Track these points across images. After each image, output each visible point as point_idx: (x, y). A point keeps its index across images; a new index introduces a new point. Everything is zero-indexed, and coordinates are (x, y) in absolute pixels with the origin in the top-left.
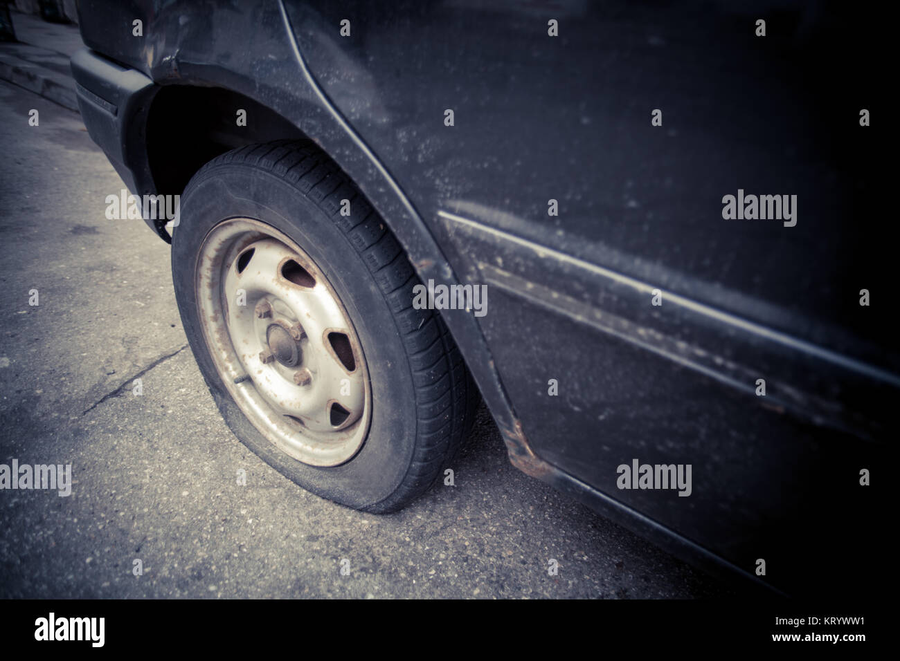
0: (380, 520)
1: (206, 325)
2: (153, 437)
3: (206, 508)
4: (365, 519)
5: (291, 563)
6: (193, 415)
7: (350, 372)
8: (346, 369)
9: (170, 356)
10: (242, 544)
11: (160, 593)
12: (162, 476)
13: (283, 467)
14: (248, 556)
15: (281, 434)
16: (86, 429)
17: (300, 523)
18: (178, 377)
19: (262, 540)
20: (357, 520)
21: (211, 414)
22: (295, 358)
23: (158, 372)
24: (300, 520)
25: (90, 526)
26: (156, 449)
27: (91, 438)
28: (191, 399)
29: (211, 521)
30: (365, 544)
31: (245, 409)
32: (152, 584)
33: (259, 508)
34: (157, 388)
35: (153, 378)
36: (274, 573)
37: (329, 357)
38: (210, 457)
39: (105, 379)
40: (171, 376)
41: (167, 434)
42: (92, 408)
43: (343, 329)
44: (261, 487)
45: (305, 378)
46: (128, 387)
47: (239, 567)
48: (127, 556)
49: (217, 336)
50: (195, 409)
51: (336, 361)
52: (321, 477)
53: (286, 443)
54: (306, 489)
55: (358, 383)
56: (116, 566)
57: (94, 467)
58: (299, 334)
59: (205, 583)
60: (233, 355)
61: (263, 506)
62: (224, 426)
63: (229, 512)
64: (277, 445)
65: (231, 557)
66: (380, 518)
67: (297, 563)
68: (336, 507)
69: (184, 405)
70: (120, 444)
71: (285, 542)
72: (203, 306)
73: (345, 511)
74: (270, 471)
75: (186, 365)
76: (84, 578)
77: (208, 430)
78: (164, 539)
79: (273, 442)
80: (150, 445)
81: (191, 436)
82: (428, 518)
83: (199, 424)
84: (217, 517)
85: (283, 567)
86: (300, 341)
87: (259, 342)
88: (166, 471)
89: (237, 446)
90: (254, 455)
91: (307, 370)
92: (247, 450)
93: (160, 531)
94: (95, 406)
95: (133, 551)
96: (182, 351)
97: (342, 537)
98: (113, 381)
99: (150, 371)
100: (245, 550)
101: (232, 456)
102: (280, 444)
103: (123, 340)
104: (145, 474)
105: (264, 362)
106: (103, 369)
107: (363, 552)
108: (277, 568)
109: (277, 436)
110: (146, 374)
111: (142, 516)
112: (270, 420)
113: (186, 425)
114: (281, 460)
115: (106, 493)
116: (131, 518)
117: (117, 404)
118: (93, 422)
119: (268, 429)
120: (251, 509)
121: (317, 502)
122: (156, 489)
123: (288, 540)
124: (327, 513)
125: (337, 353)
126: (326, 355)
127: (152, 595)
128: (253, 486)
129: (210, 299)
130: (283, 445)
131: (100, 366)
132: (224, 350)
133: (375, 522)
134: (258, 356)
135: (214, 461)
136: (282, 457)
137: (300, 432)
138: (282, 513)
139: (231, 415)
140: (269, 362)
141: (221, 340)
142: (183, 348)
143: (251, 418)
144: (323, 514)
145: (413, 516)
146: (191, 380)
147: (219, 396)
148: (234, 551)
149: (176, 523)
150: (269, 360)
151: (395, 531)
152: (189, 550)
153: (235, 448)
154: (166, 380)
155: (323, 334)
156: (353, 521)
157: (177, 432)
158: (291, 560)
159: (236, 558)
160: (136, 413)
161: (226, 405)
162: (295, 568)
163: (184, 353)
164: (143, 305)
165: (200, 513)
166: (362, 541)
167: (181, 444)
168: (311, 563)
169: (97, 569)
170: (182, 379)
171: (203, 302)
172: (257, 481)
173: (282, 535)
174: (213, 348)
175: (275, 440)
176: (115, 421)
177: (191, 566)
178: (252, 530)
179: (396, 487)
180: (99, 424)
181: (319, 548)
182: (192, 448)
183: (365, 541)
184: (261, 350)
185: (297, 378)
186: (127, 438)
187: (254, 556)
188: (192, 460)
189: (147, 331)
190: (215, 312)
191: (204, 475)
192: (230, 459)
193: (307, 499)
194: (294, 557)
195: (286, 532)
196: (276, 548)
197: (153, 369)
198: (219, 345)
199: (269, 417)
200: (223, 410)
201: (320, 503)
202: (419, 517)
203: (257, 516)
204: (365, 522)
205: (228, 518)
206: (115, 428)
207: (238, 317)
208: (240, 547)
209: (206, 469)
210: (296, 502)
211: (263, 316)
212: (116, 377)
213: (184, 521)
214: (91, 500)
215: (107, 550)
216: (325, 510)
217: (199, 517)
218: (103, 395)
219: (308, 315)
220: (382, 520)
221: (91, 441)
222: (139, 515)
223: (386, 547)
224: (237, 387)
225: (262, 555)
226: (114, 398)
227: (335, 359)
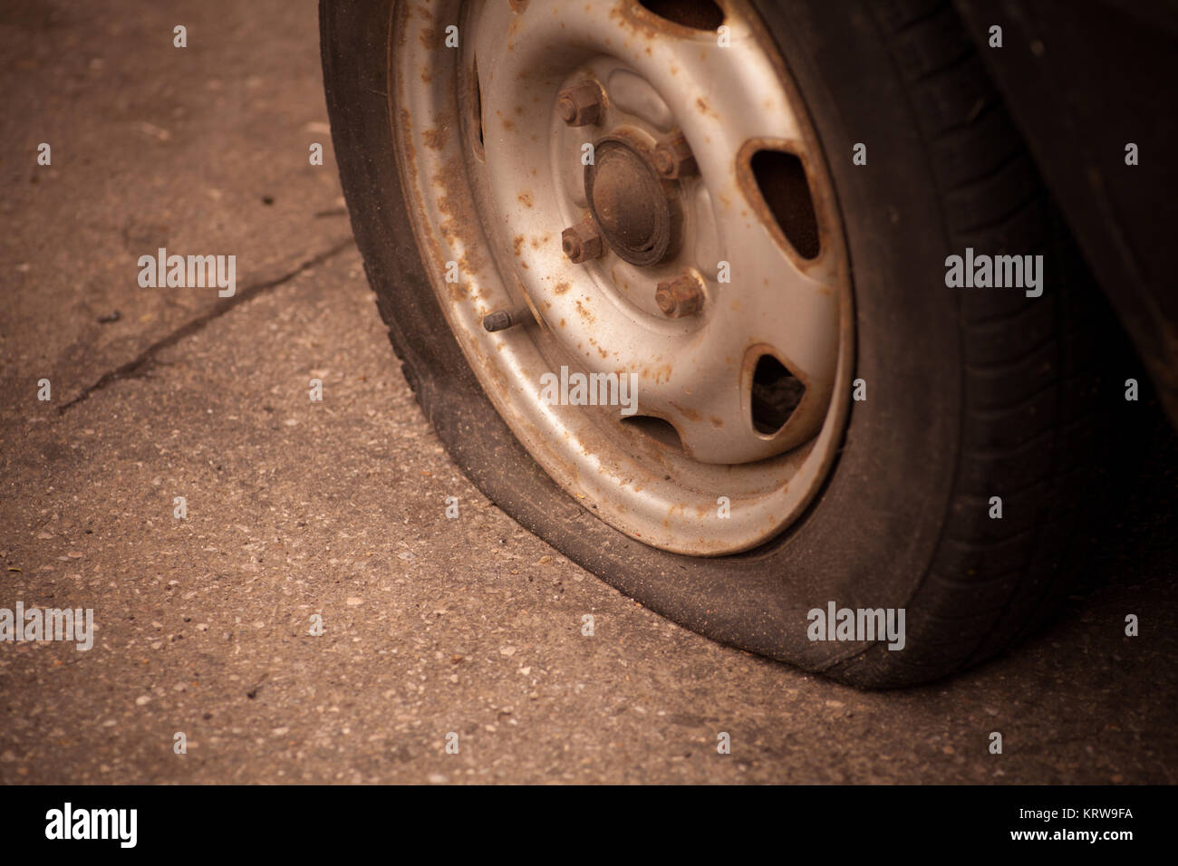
0: (878, 705)
1: (410, 157)
2: (254, 476)
3: (410, 634)
4: (835, 698)
5: (628, 759)
6: (358, 435)
7: (805, 262)
8: (795, 254)
9: (270, 286)
10: (505, 710)
11: (315, 773)
12: (289, 561)
13: (614, 565)
14: (522, 734)
15: (614, 480)
16: (74, 447)
17: (657, 689)
18: (301, 341)
19: (557, 709)
20: (812, 699)
21: (407, 435)
22: (661, 240)
23: (243, 323)
24: (655, 682)
25: (133, 642)
26: (266, 504)
27: (92, 468)
28: (347, 397)
29: (424, 661)
30: (827, 747)
31: (512, 411)
32: (294, 757)
33: (547, 648)
34: (247, 363)
35: (230, 337)
36: (587, 771)
37: (752, 218)
38: (411, 533)
39: (95, 335)
40: (280, 336)
41: (289, 472)
42: (78, 400)
43: (790, 142)
44: (552, 606)
45: (688, 294)
46: (164, 355)
47: (498, 750)
48: (227, 703)
49: (439, 192)
50: (359, 422)
51: (770, 228)
52: (720, 589)
53: (624, 505)
54: (676, 622)
55: (827, 293)
56: (208, 717)
57: (114, 530)
58: (676, 160)
59: (418, 768)
60: (482, 251)
61: (560, 645)
62: (447, 466)
63: (471, 648)
64: (601, 512)
65: (479, 731)
66: (878, 700)
67: (646, 760)
68: (755, 667)
69: (328, 410)
70: (170, 485)
71: (614, 719)
72: (406, 103)
73: (781, 678)
74: (579, 576)
75: (322, 310)
76: (140, 729)
77: (401, 471)
78: (311, 683)
79: (587, 504)
80: (249, 492)
81: (356, 481)
82: (1017, 716)
83: (376, 457)
84: (439, 655)
85: (609, 763)
86: (676, 183)
87: (562, 203)
88: (298, 551)
89: (485, 514)
90: (534, 538)
91: (695, 274)
92: (513, 523)
93: (300, 666)
94: (83, 397)
95: (240, 695)
96: (308, 273)
97: (767, 727)
98: (118, 340)
99: (220, 320)
100: (513, 722)
101: (471, 534)
102: (607, 510)
103: (125, 233)
104: (245, 554)
105: (575, 257)
106: (83, 307)
107: (821, 761)
108: (593, 762)
109: (600, 487)
110: (209, 326)
111: (250, 636)
112: (582, 442)
113: (338, 457)
114: (608, 550)
115: (155, 582)
116: (226, 636)
117: (141, 395)
118: (90, 432)
119: (575, 469)
120: (526, 647)
121: (705, 651)
122: (277, 588)
123: (623, 716)
124: (729, 676)
125: (774, 210)
126: (744, 214)
127: (298, 774)
128: (532, 603)
129: (427, 79)
130: (615, 512)
131: (75, 301)
132: (458, 234)
133: (861, 708)
134: (558, 240)
135: (422, 542)
136: (612, 542)
137: (668, 478)
138: (610, 664)
139: (470, 433)
140: (588, 256)
141: (449, 204)
142: (307, 266)
143: (528, 439)
144: (721, 677)
145: (973, 707)
146: (341, 350)
147: (430, 385)
148: (486, 720)
149: (337, 656)
150: (584, 251)
151: (916, 730)
152: (374, 708)
153: (479, 518)
154: (270, 346)
155: (739, 155)
156: (802, 698)
157: (317, 471)
158: (630, 754)
159: (491, 733)
160: (198, 420)
161: (454, 406)
162: (638, 768)
163: (312, 279)
164: (164, 135)
165: (394, 642)
166: (820, 740)
167: (331, 498)
168: (680, 764)
169: (165, 718)
170: (314, 345)
171: (406, 87)
172: (543, 596)
173: (607, 705)
174: (428, 230)
175: (595, 498)
176: (147, 435)
177: (383, 736)
178: (531, 689)
179: (916, 581)
180: (104, 438)
181: (703, 740)
182: (360, 509)
183: (830, 743)
184: (568, 224)
185: (666, 294)
186: (185, 474)
187: (538, 735)
188: (364, 533)
189: (190, 212)
190: (439, 119)
191: (400, 569)
192: (467, 541)
193: (680, 643)
194: (637, 749)
195: (619, 700)
196: (592, 728)
197: (226, 316)
198: (446, 218)
199: (580, 436)
200: (442, 427)
201: (715, 655)
202: (992, 712)
203: (544, 663)
204: (836, 704)
205: (469, 659)
206: (149, 450)
207: (508, 125)
208: (502, 716)
209: (403, 556)
210: (648, 645)
211: (578, 121)
212: (123, 329)
213: (357, 653)
214: (123, 593)
215: (179, 688)
216: (725, 670)
217: (395, 651)
218: (99, 372)
219: (701, 104)
220: (883, 706)
221: (94, 473)
222: (242, 633)
223: (885, 758)
224: (488, 345)
225: (557, 737)
226: (132, 381)
227: (767, 224)
